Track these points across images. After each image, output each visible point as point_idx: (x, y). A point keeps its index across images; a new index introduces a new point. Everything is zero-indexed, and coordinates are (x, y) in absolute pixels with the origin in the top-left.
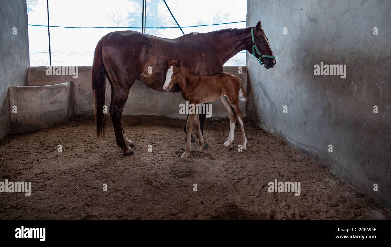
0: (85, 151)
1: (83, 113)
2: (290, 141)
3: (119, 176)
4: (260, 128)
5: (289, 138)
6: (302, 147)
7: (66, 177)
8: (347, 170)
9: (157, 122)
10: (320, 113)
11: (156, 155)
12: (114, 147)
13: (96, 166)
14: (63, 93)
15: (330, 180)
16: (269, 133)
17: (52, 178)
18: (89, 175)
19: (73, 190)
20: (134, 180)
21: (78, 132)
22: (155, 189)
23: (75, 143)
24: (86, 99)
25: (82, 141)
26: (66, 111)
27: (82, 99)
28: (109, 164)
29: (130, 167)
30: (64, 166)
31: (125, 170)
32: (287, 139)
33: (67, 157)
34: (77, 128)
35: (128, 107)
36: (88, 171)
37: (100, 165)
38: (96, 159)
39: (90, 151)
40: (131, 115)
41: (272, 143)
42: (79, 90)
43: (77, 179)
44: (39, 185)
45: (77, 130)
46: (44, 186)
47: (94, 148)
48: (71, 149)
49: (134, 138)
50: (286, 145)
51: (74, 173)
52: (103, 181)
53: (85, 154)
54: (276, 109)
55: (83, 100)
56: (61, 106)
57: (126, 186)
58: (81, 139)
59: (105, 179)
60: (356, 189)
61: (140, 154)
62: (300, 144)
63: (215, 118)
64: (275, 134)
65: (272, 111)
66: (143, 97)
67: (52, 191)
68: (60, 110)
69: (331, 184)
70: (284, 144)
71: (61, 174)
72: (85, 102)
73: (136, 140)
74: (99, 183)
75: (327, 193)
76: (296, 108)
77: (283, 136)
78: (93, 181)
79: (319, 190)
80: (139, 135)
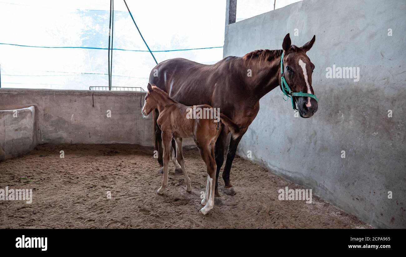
0: (65, 183)
1: (48, 142)
2: (272, 168)
3: (113, 207)
4: (238, 156)
5: (270, 164)
6: (285, 173)
7: (53, 210)
8: (332, 192)
9: (133, 151)
10: (305, 140)
11: (144, 185)
12: (95, 177)
13: (83, 198)
14: (28, 119)
15: (316, 202)
16: (248, 161)
17: (39, 212)
18: (79, 207)
19: (67, 223)
20: (130, 210)
21: (49, 162)
22: (154, 218)
23: (49, 174)
24: (52, 125)
25: (56, 172)
26: (31, 139)
27: (47, 125)
28: (98, 195)
29: (121, 197)
30: (47, 198)
31: (117, 201)
32: (269, 166)
33: (46, 190)
34: (46, 158)
35: (99, 135)
36: (77, 203)
37: (87, 197)
38: (80, 191)
39: (70, 182)
40: (102, 143)
41: (254, 169)
42: (44, 116)
43: (67, 212)
44: (25, 220)
45: (47, 160)
46: (33, 221)
47: (73, 179)
48: (48, 181)
49: (113, 167)
50: (268, 171)
51: (61, 206)
52: (97, 212)
53: (66, 186)
54: (257, 137)
55: (49, 126)
56: (26, 134)
57: (123, 216)
58: (55, 170)
59: (99, 211)
60: (340, 209)
61: (126, 184)
62: (283, 170)
63: (191, 147)
64: (255, 161)
65: (253, 139)
66: (116, 124)
67: (43, 225)
68: (25, 138)
69: (317, 206)
70: (266, 171)
71: (46, 208)
72: (51, 129)
73: (117, 169)
74: (93, 215)
75: (316, 214)
76: (280, 135)
77: (264, 163)
78: (86, 213)
79: (308, 211)
80: (118, 164)
